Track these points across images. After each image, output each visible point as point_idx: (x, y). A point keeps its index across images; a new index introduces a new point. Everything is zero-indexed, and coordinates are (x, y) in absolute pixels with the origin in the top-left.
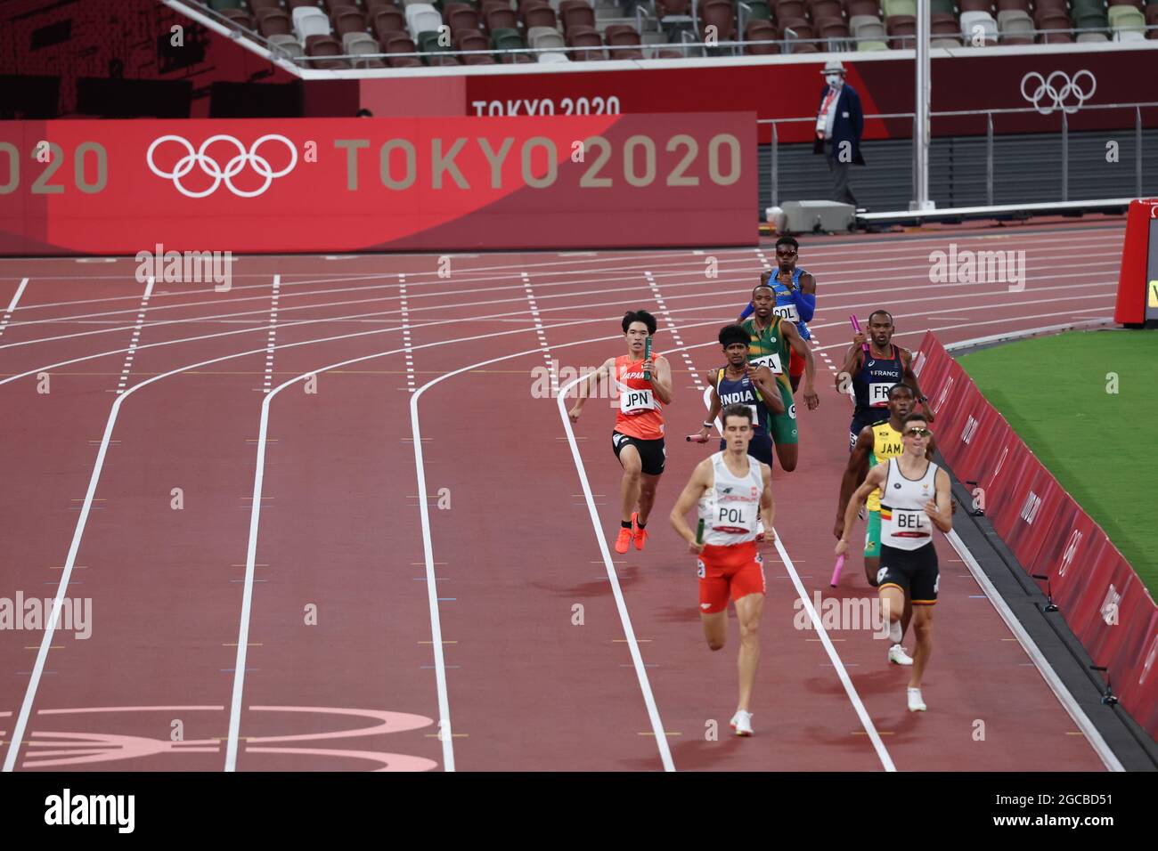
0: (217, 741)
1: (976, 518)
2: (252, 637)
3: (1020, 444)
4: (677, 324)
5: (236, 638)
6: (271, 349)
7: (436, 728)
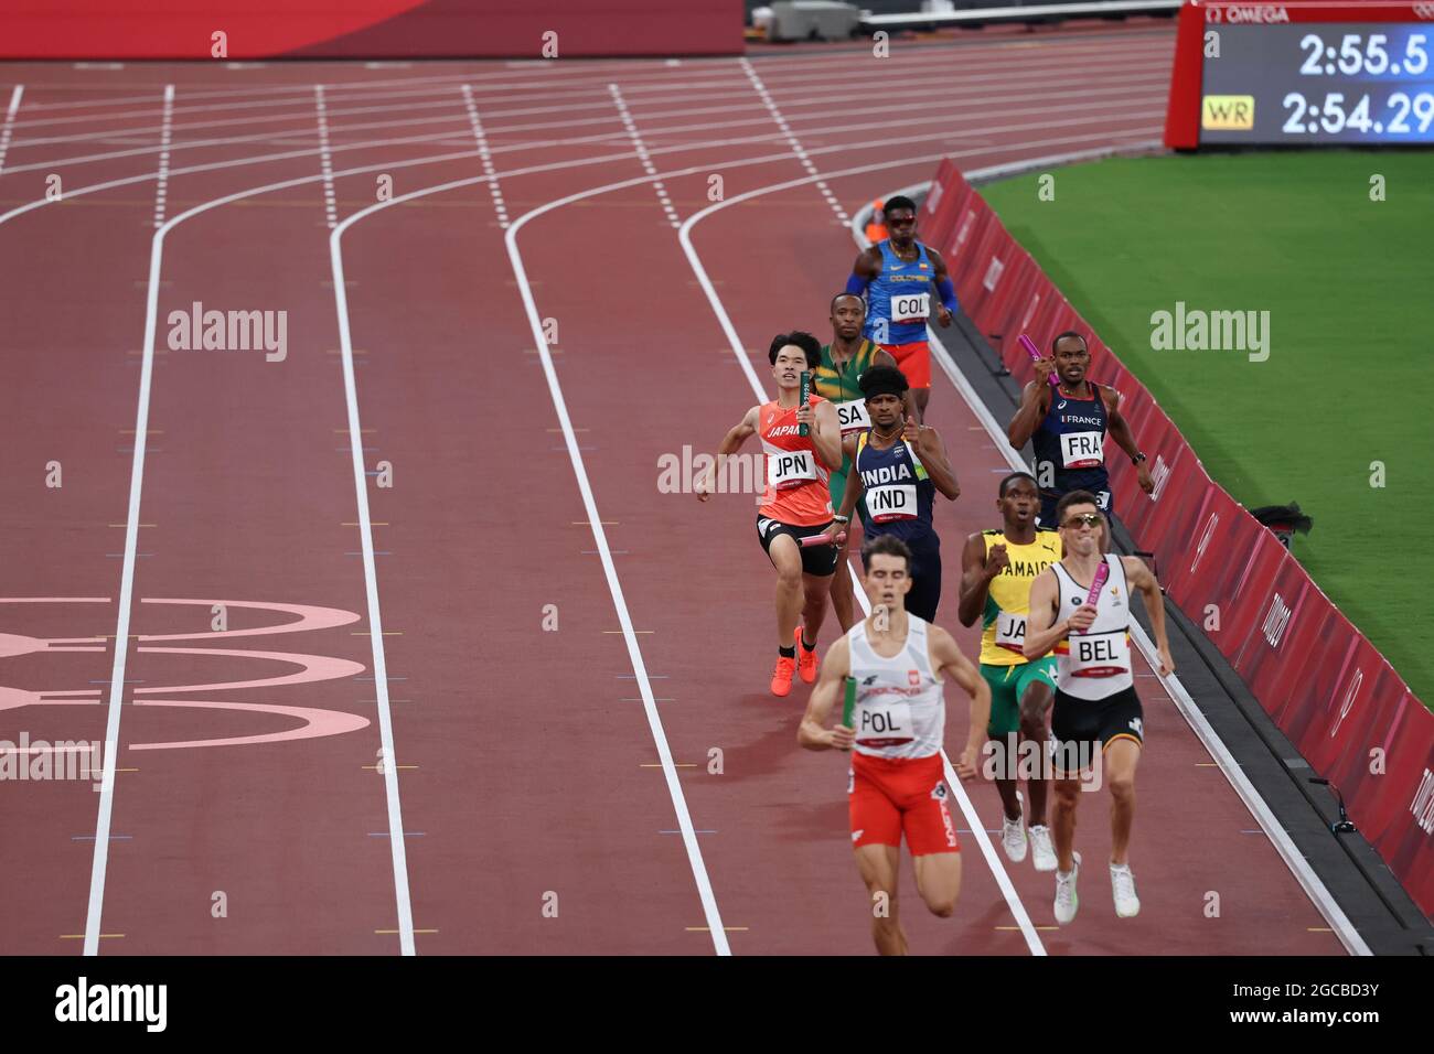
0: (104, 640)
1: (1001, 379)
2: (144, 517)
3: (1053, 291)
4: (648, 148)
5: (124, 518)
6: (163, 174)
7: (364, 624)
